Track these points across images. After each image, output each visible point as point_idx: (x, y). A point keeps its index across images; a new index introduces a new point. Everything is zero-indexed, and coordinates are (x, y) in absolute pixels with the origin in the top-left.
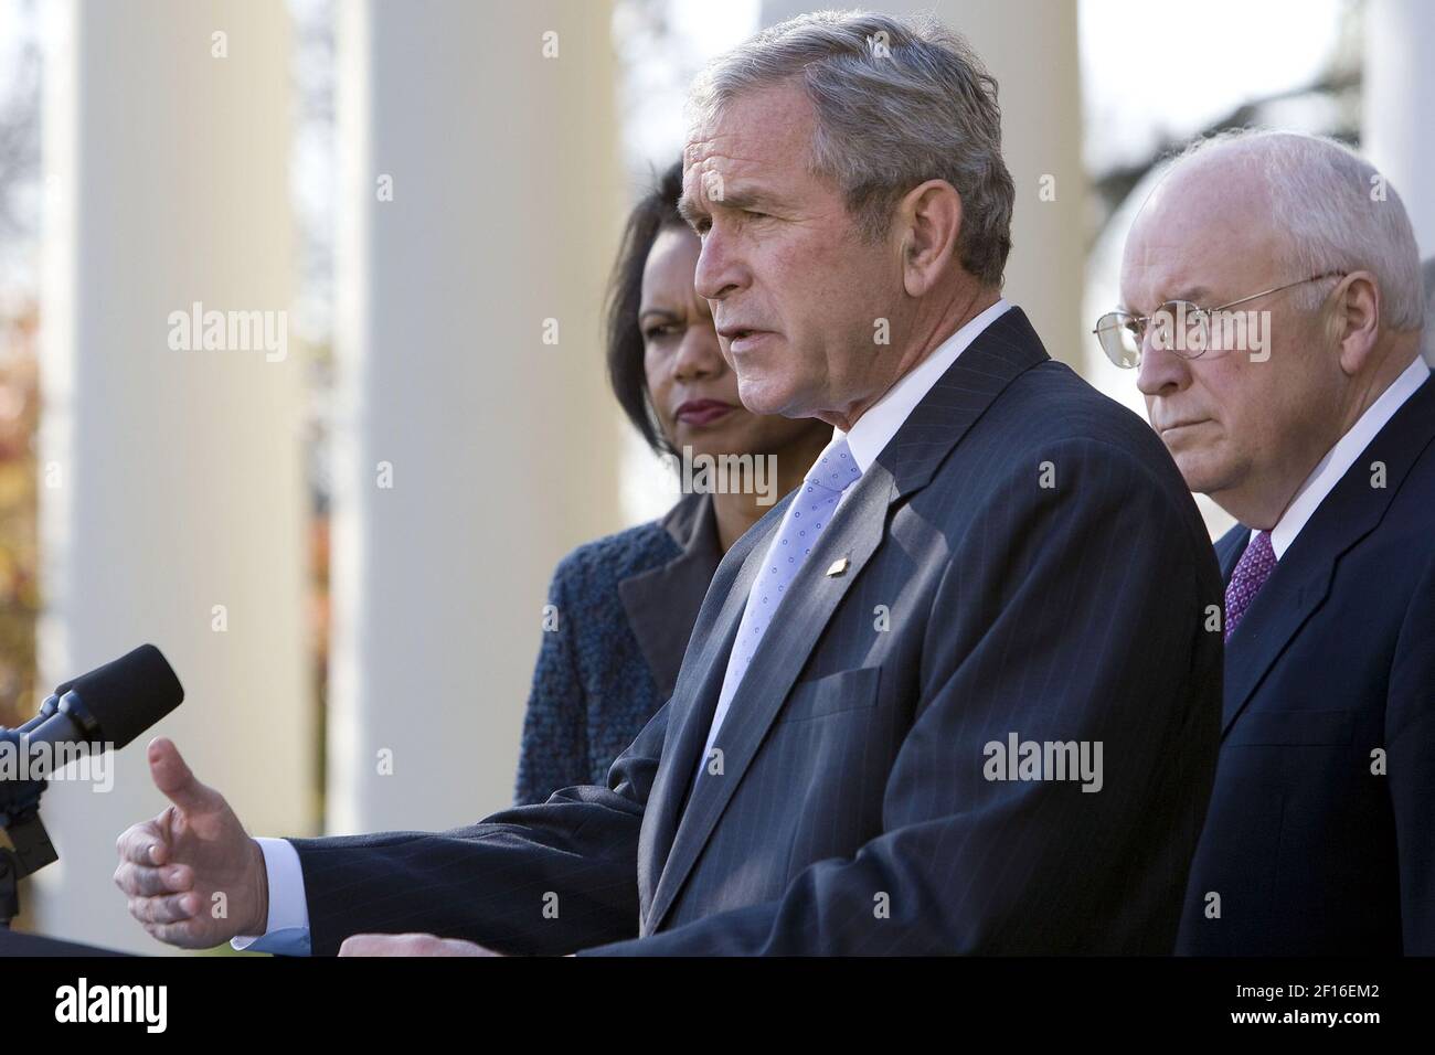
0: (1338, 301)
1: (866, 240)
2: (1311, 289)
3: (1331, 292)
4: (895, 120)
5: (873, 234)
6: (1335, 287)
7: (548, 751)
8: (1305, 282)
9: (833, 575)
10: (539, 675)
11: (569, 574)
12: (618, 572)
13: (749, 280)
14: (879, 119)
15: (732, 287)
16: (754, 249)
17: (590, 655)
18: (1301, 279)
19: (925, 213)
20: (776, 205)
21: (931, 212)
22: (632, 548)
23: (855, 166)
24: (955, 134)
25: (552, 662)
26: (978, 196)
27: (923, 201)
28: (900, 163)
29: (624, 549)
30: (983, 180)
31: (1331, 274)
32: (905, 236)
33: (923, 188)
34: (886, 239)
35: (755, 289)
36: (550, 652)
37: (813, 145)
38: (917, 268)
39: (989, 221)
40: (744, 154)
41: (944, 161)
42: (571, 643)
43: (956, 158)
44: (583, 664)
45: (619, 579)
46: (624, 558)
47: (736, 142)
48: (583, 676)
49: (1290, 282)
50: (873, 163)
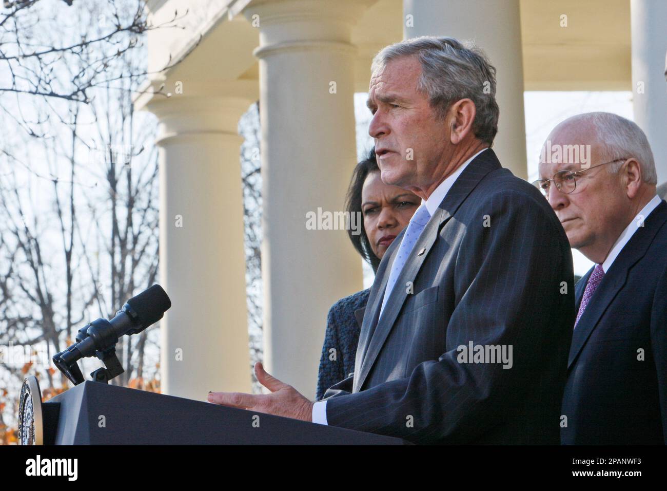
0: (624, 170)
1: (437, 119)
2: (614, 165)
3: (622, 166)
4: (453, 74)
5: (440, 117)
6: (623, 164)
7: (329, 378)
8: (611, 162)
9: (420, 255)
10: (325, 349)
11: (335, 310)
12: (354, 308)
13: (389, 131)
14: (446, 73)
15: (382, 133)
16: (392, 119)
17: (344, 339)
18: (610, 161)
19: (461, 112)
20: (403, 102)
21: (464, 111)
22: (359, 299)
23: (435, 90)
24: (476, 83)
25: (330, 344)
26: (483, 110)
27: (461, 106)
28: (453, 91)
29: (356, 299)
30: (486, 104)
31: (621, 159)
32: (452, 120)
33: (461, 101)
34: (445, 120)
35: (391, 135)
36: (329, 340)
37: (419, 80)
38: (456, 133)
39: (487, 120)
40: (392, 82)
41: (471, 93)
42: (337, 335)
43: (476, 93)
44: (341, 343)
45: (355, 310)
46: (356, 302)
47: (389, 77)
48: (342, 348)
49: (606, 162)
50: (443, 89)
